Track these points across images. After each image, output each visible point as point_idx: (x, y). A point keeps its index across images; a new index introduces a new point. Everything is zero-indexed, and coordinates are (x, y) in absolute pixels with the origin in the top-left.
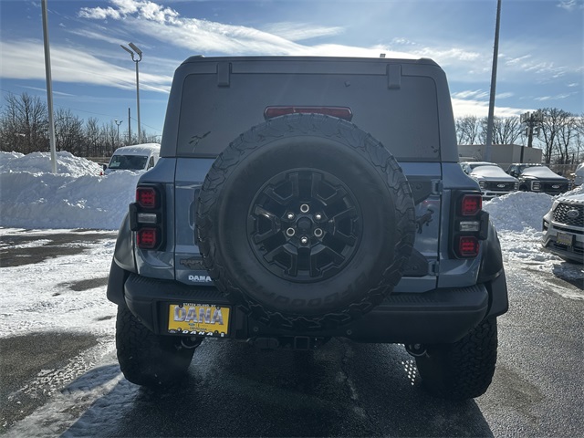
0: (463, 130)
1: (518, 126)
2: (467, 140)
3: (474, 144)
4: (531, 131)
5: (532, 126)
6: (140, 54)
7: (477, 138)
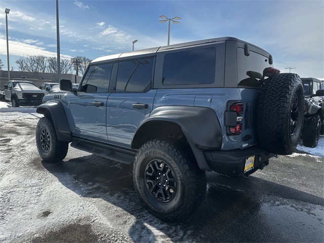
0: (38, 64)
1: (68, 64)
2: (41, 70)
3: (45, 72)
4: (77, 68)
5: (77, 65)
7: (46, 69)
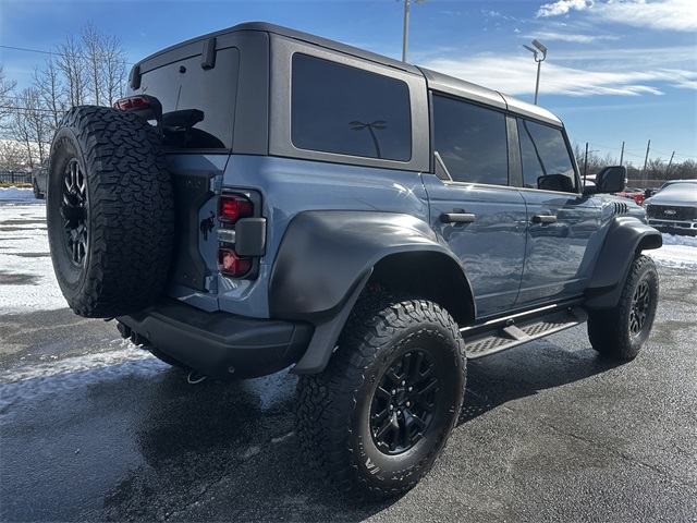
6: (544, 52)
